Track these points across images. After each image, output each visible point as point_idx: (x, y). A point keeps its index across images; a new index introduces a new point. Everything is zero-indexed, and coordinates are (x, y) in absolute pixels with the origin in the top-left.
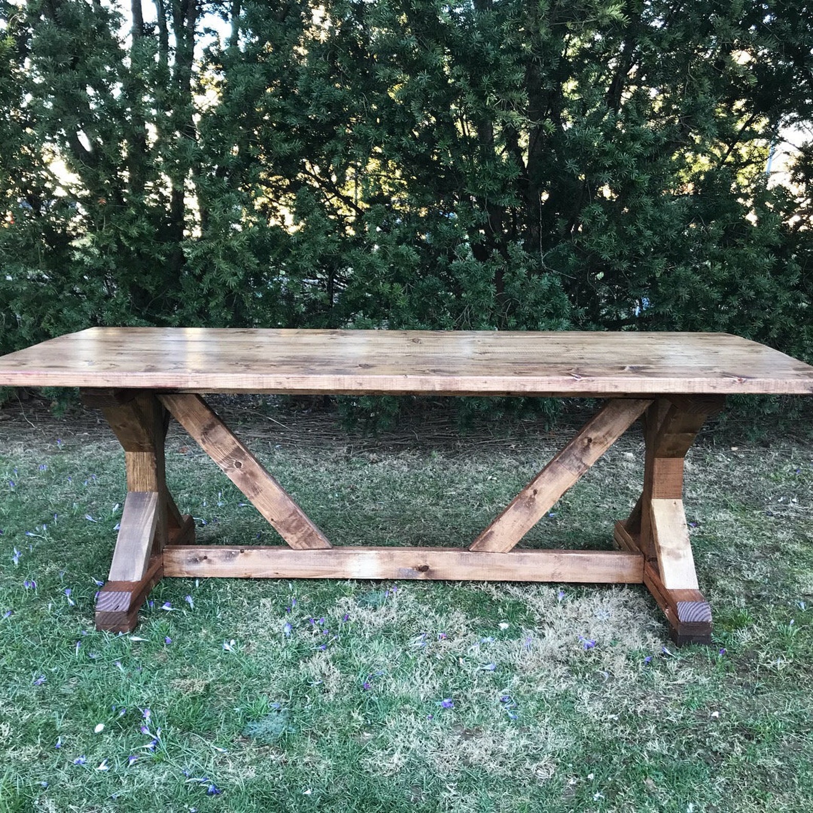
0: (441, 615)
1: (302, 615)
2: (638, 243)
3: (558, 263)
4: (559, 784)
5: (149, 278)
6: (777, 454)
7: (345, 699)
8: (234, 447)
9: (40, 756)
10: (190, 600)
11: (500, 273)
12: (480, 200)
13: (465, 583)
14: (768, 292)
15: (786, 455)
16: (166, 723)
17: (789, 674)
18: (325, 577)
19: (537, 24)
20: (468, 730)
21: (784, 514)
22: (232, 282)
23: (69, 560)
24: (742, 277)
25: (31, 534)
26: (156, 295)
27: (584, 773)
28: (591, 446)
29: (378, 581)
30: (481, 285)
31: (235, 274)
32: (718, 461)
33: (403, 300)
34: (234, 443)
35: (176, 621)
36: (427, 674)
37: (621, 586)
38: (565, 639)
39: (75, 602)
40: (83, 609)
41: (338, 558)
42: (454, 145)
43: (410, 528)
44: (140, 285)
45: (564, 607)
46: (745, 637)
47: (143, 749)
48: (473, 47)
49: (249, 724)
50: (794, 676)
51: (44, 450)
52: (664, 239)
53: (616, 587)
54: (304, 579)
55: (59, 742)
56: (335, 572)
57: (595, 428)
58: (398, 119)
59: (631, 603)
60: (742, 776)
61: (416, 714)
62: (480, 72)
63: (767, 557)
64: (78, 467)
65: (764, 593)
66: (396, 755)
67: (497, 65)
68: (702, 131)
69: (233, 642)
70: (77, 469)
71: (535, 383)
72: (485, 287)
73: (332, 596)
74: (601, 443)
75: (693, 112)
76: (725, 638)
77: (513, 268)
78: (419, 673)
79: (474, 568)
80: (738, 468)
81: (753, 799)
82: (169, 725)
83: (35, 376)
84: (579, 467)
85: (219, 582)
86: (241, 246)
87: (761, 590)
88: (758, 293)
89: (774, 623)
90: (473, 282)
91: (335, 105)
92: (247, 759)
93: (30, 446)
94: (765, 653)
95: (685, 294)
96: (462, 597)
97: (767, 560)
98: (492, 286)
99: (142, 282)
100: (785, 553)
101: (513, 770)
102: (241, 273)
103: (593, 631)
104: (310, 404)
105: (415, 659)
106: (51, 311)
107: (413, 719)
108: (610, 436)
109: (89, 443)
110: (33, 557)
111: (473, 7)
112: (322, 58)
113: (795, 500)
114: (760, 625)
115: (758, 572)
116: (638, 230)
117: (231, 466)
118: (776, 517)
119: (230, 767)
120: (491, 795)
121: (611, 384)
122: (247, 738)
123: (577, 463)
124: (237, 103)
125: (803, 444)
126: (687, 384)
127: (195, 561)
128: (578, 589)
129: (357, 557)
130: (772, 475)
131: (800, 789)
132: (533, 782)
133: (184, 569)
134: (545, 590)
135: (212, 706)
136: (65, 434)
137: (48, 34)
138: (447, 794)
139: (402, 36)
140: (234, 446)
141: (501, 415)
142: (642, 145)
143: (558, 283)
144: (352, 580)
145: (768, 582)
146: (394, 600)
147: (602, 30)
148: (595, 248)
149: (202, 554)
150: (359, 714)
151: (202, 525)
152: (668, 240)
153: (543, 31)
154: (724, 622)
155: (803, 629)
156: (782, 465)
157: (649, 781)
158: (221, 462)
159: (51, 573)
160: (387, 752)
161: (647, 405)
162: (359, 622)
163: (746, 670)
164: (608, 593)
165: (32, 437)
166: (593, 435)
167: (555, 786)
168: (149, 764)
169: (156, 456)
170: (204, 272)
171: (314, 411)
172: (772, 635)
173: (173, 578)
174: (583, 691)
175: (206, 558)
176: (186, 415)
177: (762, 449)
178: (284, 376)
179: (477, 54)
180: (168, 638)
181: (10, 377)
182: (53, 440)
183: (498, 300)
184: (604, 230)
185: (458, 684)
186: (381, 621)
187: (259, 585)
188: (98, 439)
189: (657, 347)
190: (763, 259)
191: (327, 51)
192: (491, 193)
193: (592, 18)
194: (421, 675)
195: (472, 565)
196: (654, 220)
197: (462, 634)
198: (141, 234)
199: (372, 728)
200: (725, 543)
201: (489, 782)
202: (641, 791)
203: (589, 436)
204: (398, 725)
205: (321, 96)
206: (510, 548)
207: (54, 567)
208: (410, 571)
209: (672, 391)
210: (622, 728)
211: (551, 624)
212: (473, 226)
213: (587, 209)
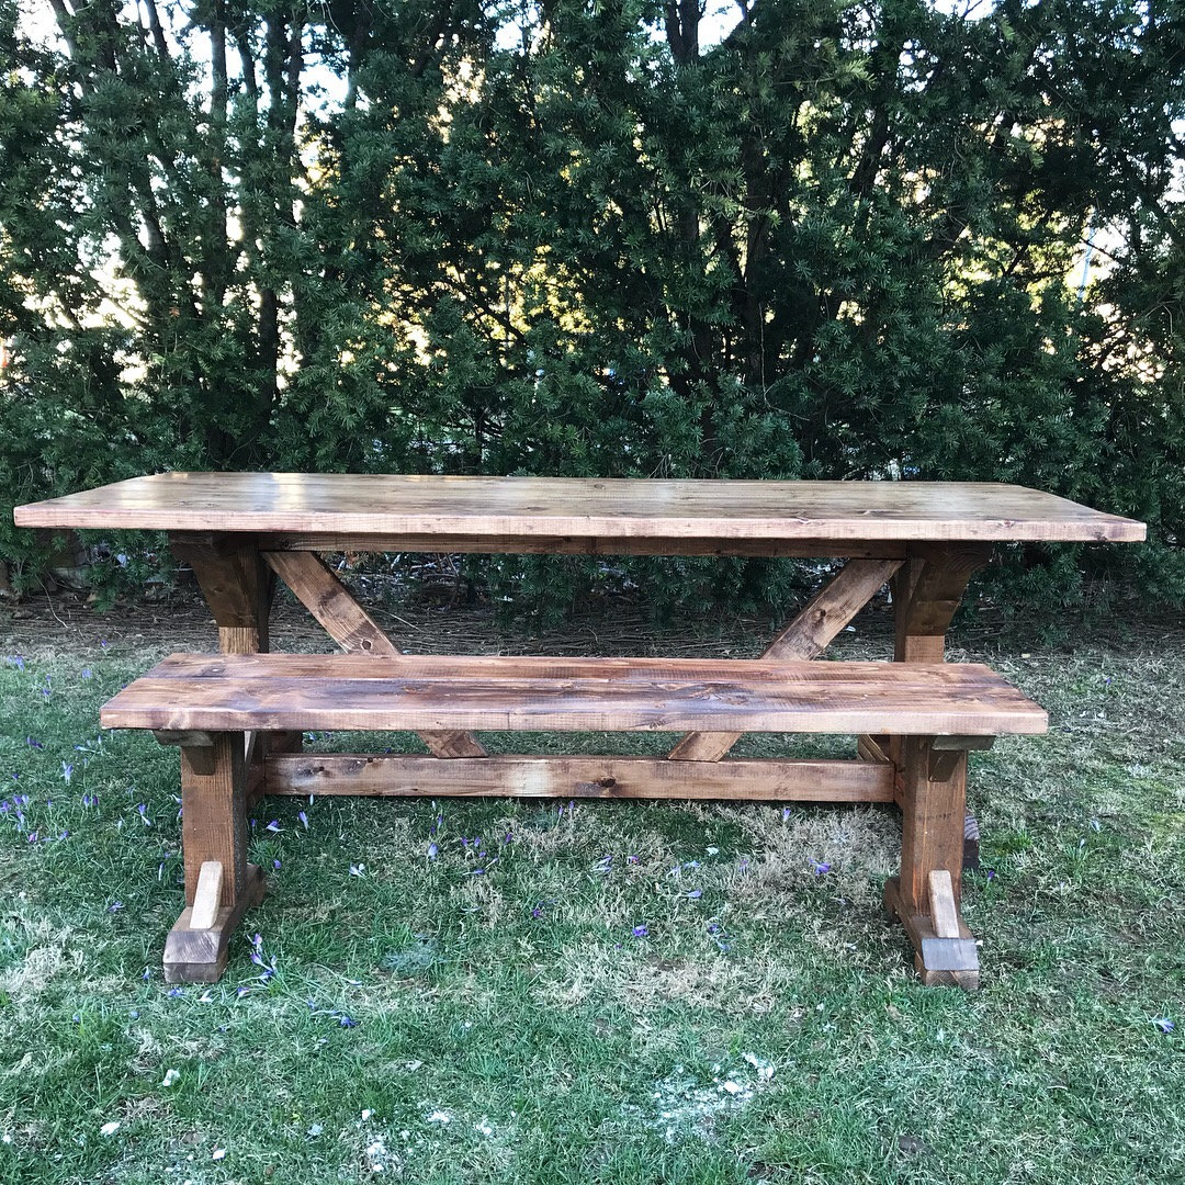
0: (631, 837)
1: (451, 838)
2: (891, 373)
3: (785, 399)
4: (781, 1016)
5: (233, 417)
6: (1082, 662)
7: (510, 927)
8: (361, 621)
9: (124, 988)
10: (304, 818)
11: (708, 412)
12: (682, 318)
13: (662, 802)
14: (1064, 438)
15: (1095, 664)
16: (282, 953)
17: (1075, 901)
18: (479, 794)
19: (756, 82)
20: (667, 962)
21: (1084, 730)
22: (349, 421)
23: (137, 776)
24: (1030, 418)
25: (81, 749)
26: (242, 443)
27: (811, 1004)
28: (825, 620)
29: (547, 801)
30: (683, 428)
31: (353, 411)
32: (1003, 670)
33: (579, 447)
34: (362, 616)
35: (285, 843)
36: (614, 901)
37: (864, 806)
38: (790, 863)
39: (151, 821)
40: (162, 831)
41: (495, 770)
42: (647, 241)
43: (589, 745)
44: (222, 427)
45: (791, 829)
46: (1023, 861)
47: (255, 981)
48: (673, 111)
49: (388, 956)
50: (1080, 903)
51: (82, 656)
52: (926, 368)
53: (859, 807)
54: (452, 797)
55: (147, 972)
56: (492, 788)
57: (830, 597)
58: (573, 205)
59: (877, 826)
60: (1006, 1002)
61: (601, 942)
62: (682, 144)
63: (1058, 776)
64: (134, 675)
65: (1050, 814)
66: (576, 987)
67: (704, 136)
68: (974, 227)
69: (362, 866)
70: (132, 677)
71: (750, 526)
72: (688, 430)
73: (490, 816)
74: (837, 617)
75: (962, 201)
76: (997, 863)
77: (725, 406)
78: (603, 899)
79: (675, 782)
80: (1030, 679)
81: (1017, 1025)
82: (286, 954)
83: (114, 515)
84: (810, 648)
85: (339, 800)
86: (363, 372)
87: (1047, 811)
88: (1051, 440)
89: (1061, 847)
90: (672, 423)
91: (487, 188)
92: (388, 992)
93: (65, 651)
94: (1046, 877)
95: (953, 441)
96: (658, 818)
97: (1058, 779)
98: (697, 428)
99: (223, 423)
100: (1082, 771)
101: (724, 1003)
102: (361, 410)
103: (828, 854)
104: (448, 599)
105: (599, 884)
106: (98, 463)
107: (597, 949)
108: (849, 607)
109: (144, 646)
110: (89, 772)
111: (672, 61)
112: (472, 125)
113: (1101, 715)
114: (1042, 848)
115: (1044, 791)
116: (891, 356)
117: (357, 647)
118: (1075, 732)
119: (367, 1001)
120: (695, 1029)
121: (846, 529)
122: (386, 971)
123: (806, 644)
124: (360, 183)
125: (1118, 650)
126: (941, 529)
127: (308, 773)
128: (808, 808)
129: (521, 768)
130: (1074, 687)
131: (1077, 1014)
132: (748, 1015)
133: (292, 785)
134: (767, 810)
135: (339, 937)
136: (110, 636)
137: (110, 89)
138: (640, 1029)
139: (578, 96)
140: (363, 620)
141: (709, 606)
142: (896, 243)
143: (785, 426)
144: (515, 799)
145: (1057, 803)
146: (570, 820)
147: (842, 92)
148: (834, 379)
149: (317, 765)
150: (528, 942)
151: (310, 742)
152: (931, 370)
153: (763, 93)
154: (997, 847)
155: (1097, 852)
156: (1088, 675)
157: (892, 1009)
158: (344, 641)
159: (115, 791)
160: (564, 984)
161: (896, 568)
162: (525, 845)
163: (1022, 898)
164: (848, 815)
165: (65, 639)
166: (827, 606)
167: (776, 1018)
168: (264, 996)
169: (259, 633)
170: (311, 409)
171: (453, 608)
172: (1058, 860)
173: (278, 796)
174: (813, 919)
175: (322, 769)
176: (300, 579)
177: (1063, 656)
178: (433, 516)
179: (677, 121)
180: (277, 862)
181: (81, 516)
182: (95, 643)
183: (707, 447)
184: (847, 355)
185: (653, 912)
186: (553, 843)
187: (392, 805)
188: (157, 642)
189: (910, 493)
190: (1057, 394)
191: (481, 116)
192: (696, 306)
193: (827, 77)
194: (606, 902)
195: (671, 778)
196: (913, 342)
197: (658, 857)
198: (227, 357)
199: (544, 958)
200: (1005, 760)
201: (692, 1014)
202: (882, 1019)
203: (823, 607)
204: (578, 955)
205: (471, 175)
206: (720, 756)
207: (118, 783)
208: (590, 786)
209: (922, 537)
210: (859, 955)
211: (774, 848)
212: (673, 350)
213: (824, 327)
